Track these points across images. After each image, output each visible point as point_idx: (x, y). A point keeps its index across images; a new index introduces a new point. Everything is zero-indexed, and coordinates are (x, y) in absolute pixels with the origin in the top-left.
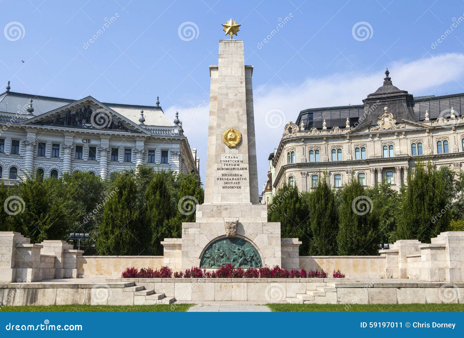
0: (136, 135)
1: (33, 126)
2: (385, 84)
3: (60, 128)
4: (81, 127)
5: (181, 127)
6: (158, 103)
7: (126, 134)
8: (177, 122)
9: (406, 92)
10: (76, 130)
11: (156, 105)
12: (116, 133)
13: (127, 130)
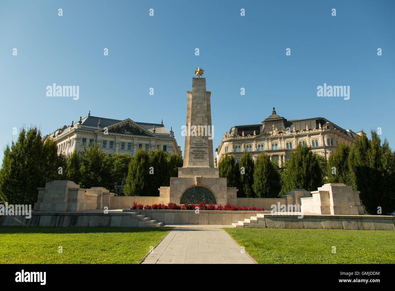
0: (151, 138)
1: (100, 133)
2: (273, 114)
3: (114, 134)
4: (124, 134)
5: (173, 134)
6: (162, 123)
7: (146, 137)
8: (171, 132)
9: (283, 118)
10: (121, 135)
11: (161, 124)
12: (141, 137)
13: (146, 135)
